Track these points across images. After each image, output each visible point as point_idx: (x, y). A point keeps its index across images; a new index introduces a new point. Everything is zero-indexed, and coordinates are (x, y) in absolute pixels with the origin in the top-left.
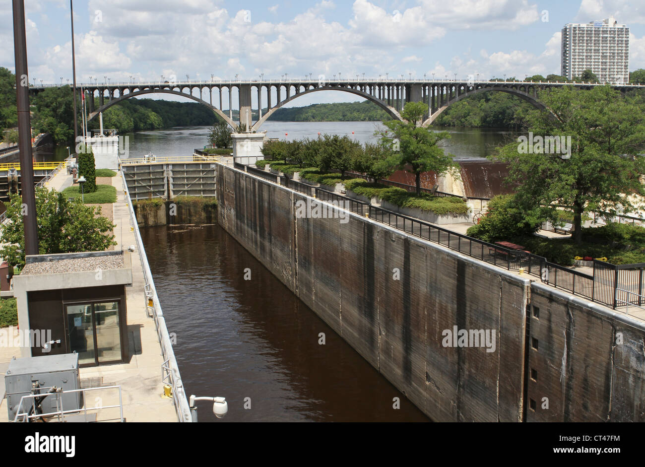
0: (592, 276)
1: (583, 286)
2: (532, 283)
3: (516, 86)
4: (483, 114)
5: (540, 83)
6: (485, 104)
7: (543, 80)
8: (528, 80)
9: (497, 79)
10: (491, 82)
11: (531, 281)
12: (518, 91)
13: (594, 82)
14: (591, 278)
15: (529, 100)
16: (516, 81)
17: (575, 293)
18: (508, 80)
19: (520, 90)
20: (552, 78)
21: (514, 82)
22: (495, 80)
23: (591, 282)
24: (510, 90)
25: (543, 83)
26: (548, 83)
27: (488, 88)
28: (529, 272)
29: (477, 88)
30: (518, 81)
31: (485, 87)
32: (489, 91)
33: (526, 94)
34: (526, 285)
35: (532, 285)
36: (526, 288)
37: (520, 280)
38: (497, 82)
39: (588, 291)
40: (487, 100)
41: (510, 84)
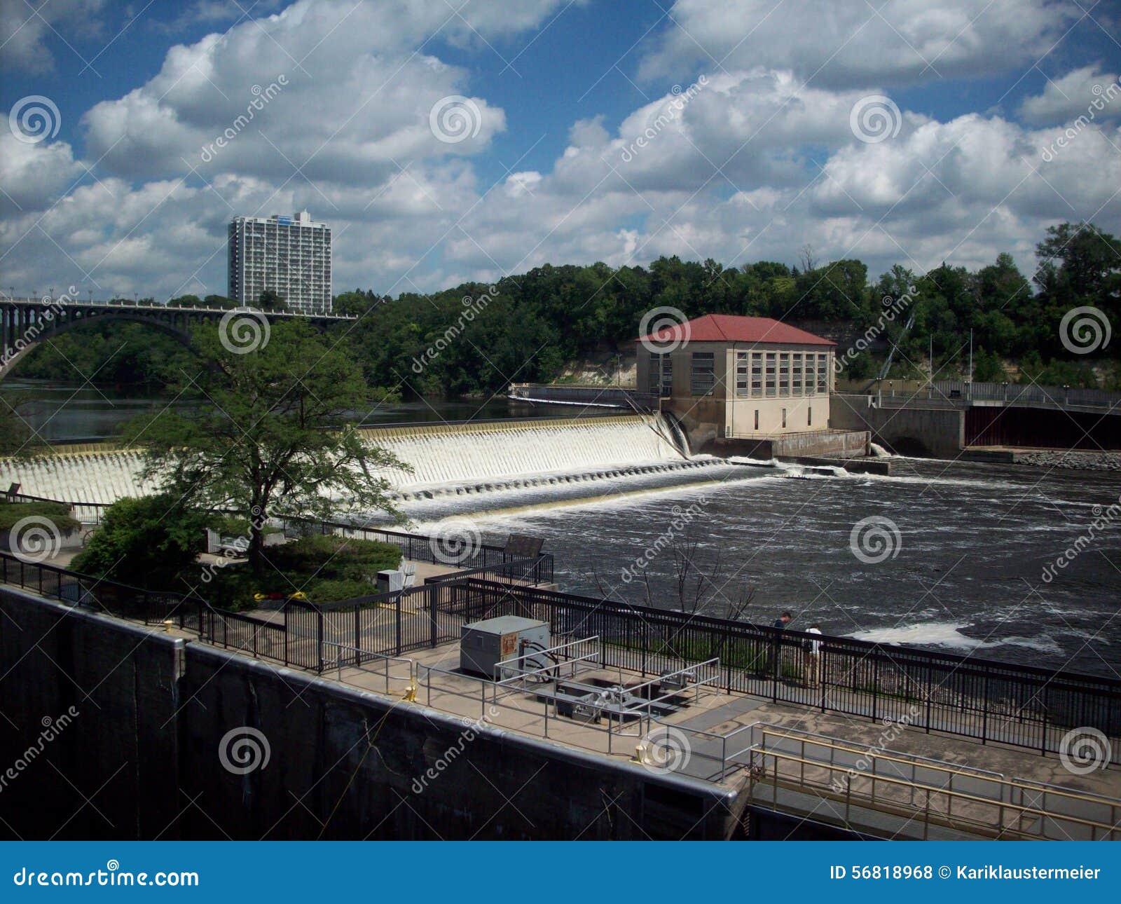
0: (283, 624)
1: (270, 644)
2: (187, 644)
3: (154, 312)
4: (97, 359)
5: (195, 308)
6: (102, 340)
7: (199, 304)
8: (174, 303)
9: (123, 300)
10: (112, 306)
11: (185, 641)
12: (158, 322)
13: (280, 310)
14: (283, 628)
15: (175, 336)
16: (155, 304)
17: (258, 655)
18: (141, 303)
19: (162, 320)
20: (213, 301)
21: (152, 307)
22: (119, 302)
23: (282, 634)
24: (145, 318)
25: (199, 310)
26: (208, 309)
27: (109, 315)
28: (182, 626)
29: (89, 315)
30: (158, 304)
31: (104, 314)
32: (109, 321)
33: (172, 327)
34: (177, 649)
35: (187, 648)
36: (177, 654)
37: (167, 642)
38: (122, 305)
39: (278, 650)
40: (107, 336)
41: (144, 310)
